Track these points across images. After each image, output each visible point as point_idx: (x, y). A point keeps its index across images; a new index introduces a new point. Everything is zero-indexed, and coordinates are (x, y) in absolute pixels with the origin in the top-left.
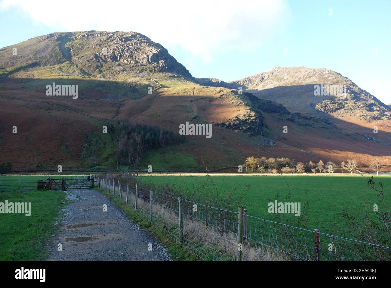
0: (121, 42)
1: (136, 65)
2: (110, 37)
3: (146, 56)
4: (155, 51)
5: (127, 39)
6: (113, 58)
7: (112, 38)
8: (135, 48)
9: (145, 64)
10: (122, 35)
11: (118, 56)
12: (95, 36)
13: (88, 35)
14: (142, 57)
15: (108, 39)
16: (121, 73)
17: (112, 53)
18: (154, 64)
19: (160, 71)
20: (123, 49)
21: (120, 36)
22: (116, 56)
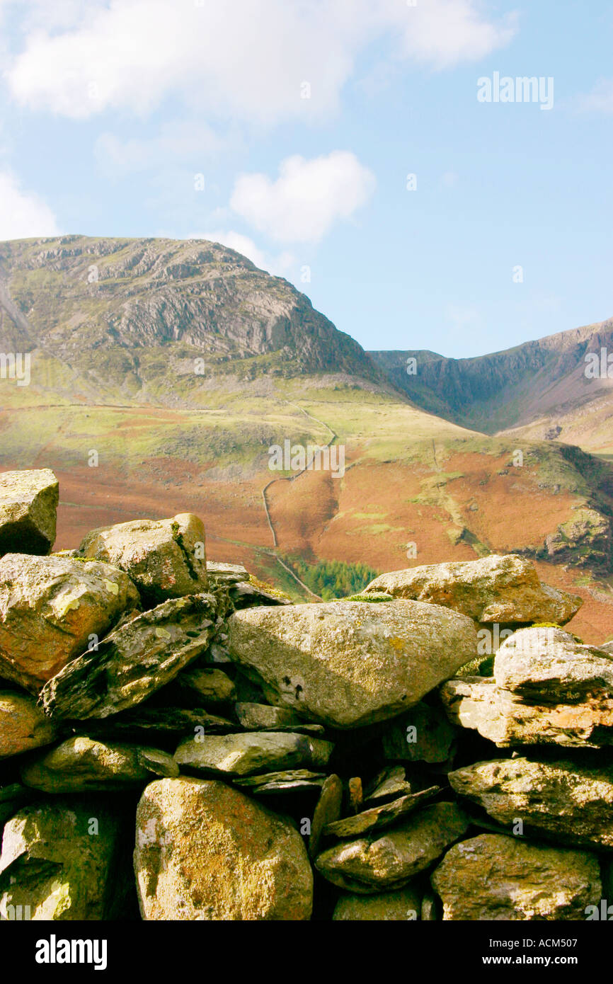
0: (171, 277)
1: (234, 356)
2: (136, 261)
3: (256, 325)
4: (280, 309)
5: (189, 270)
6: (160, 332)
7: (141, 263)
8: (219, 299)
9: (257, 351)
10: (171, 255)
11: (175, 327)
12: (85, 255)
13: (66, 254)
14: (246, 326)
15: (130, 267)
16: (198, 384)
17: (155, 316)
18: (282, 351)
19: (304, 372)
20: (186, 305)
21: (164, 256)
22: (169, 325)
